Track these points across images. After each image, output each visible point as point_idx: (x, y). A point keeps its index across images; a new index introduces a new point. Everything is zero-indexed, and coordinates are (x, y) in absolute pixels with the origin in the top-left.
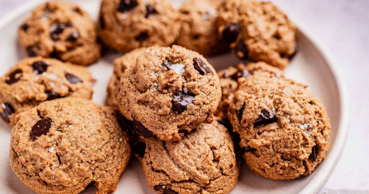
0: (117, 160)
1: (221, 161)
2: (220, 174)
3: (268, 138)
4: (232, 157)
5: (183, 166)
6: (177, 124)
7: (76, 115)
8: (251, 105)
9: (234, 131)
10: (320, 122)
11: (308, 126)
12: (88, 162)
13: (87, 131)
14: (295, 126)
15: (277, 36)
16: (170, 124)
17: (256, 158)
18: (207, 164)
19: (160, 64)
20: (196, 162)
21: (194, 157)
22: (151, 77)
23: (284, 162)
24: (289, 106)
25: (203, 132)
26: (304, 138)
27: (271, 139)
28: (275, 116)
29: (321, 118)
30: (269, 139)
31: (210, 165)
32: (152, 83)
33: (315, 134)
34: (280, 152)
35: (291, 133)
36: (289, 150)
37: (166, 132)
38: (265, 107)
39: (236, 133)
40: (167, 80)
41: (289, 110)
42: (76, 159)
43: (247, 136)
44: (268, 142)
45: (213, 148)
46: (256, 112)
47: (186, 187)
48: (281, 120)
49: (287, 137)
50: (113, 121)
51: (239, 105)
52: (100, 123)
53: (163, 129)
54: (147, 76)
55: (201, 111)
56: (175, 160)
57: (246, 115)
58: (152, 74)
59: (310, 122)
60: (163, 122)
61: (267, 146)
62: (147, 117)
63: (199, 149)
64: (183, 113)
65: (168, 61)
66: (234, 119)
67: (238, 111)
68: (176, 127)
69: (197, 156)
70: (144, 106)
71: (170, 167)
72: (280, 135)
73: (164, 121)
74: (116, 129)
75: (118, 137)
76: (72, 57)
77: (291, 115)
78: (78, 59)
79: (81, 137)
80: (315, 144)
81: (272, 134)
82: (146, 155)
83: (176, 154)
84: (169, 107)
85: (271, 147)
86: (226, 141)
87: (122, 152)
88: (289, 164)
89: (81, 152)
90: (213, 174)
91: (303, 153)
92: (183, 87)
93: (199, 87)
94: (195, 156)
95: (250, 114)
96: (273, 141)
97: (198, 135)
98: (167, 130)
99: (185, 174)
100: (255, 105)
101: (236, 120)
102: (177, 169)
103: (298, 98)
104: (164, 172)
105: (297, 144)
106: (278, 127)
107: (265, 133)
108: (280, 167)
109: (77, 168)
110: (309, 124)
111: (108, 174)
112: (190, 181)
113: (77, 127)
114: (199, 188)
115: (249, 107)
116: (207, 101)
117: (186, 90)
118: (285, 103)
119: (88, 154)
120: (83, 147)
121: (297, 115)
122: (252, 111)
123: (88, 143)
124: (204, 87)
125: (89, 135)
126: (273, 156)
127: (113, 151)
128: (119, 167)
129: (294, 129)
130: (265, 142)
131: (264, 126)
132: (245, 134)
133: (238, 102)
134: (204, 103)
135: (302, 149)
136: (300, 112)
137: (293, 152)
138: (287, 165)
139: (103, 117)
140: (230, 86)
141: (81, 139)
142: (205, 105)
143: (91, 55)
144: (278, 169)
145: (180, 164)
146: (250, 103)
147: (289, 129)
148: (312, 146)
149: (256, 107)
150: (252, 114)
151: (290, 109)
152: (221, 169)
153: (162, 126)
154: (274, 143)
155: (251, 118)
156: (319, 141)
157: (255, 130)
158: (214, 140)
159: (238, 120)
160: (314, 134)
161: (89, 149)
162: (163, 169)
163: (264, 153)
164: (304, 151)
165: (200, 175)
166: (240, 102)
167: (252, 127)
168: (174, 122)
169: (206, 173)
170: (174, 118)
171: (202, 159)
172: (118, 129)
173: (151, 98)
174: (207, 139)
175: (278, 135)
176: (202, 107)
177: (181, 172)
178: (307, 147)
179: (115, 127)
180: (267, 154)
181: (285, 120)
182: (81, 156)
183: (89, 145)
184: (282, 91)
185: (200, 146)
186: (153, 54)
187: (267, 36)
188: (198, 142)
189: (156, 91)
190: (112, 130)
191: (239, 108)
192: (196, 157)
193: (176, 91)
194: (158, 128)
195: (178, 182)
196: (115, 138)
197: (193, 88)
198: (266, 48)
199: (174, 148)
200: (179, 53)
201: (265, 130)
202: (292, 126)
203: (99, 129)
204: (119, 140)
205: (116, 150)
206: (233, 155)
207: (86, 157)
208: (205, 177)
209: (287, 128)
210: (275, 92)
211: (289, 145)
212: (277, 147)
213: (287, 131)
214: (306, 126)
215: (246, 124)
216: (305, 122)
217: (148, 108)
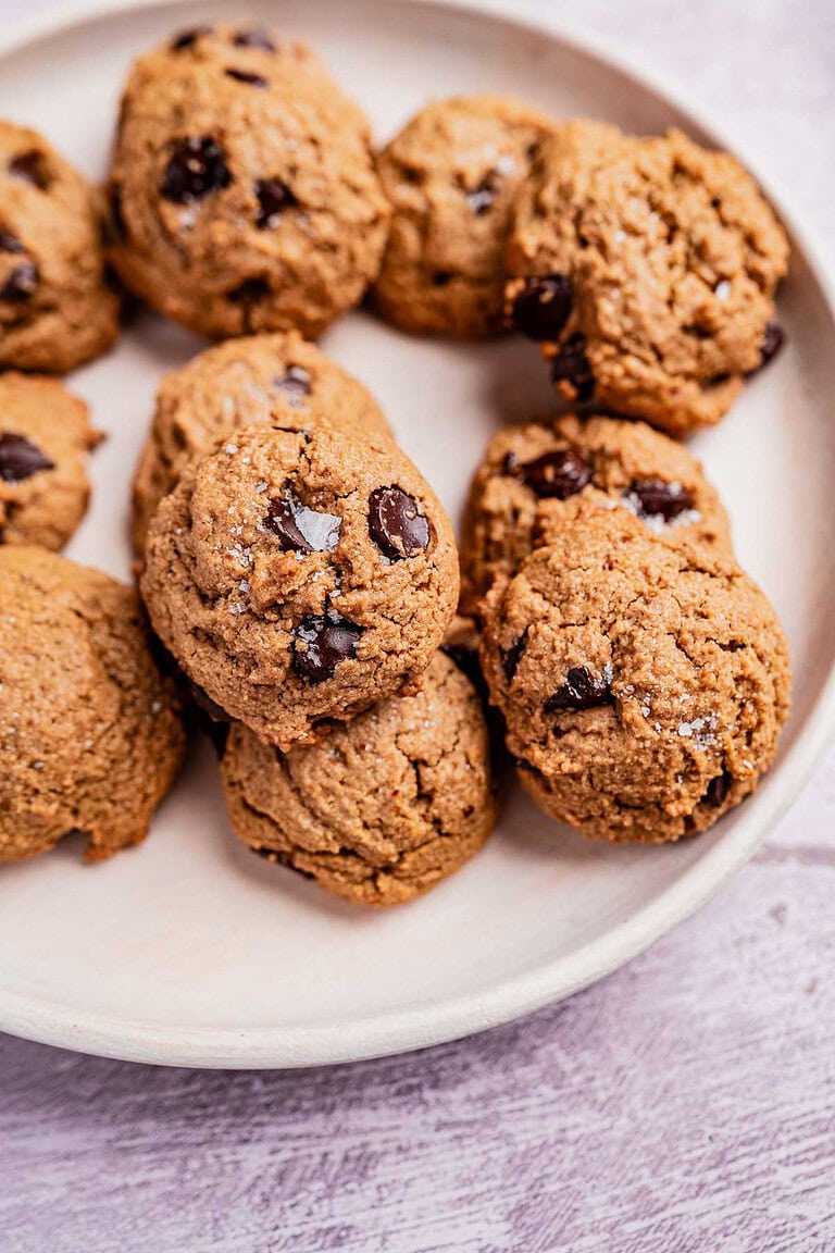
0: (144, 769)
1: (440, 800)
2: (435, 835)
3: (579, 754)
4: (474, 786)
5: (323, 814)
6: (307, 710)
7: (15, 648)
8: (541, 645)
9: (491, 702)
10: (750, 708)
11: (707, 724)
12: (54, 791)
13: (46, 705)
14: (664, 727)
15: (701, 328)
16: (285, 707)
17: (543, 795)
18: (393, 814)
19: (260, 519)
20: (361, 806)
21: (359, 792)
22: (229, 564)
23: (623, 813)
24: (653, 665)
25: (395, 712)
26: (688, 757)
27: (587, 758)
28: (609, 687)
29: (755, 695)
30: (580, 758)
31: (404, 816)
32: (231, 584)
33: (724, 745)
34: (611, 793)
35: (647, 751)
36: (636, 789)
37: (273, 729)
38: (582, 661)
39: (497, 709)
40: (274, 589)
41: (652, 678)
42: (19, 788)
43: (523, 731)
44: (577, 767)
45: (417, 763)
46: (552, 673)
47: (335, 867)
48: (624, 706)
49: (632, 759)
50: (132, 648)
51: (509, 633)
52: (88, 673)
53: (265, 718)
54: (219, 560)
55: (379, 676)
56: (304, 794)
57: (523, 676)
58: (234, 553)
59: (714, 714)
60: (264, 703)
61: (575, 777)
62: (218, 685)
63: (374, 769)
64: (323, 685)
65: (294, 493)
66: (494, 673)
67: (505, 653)
68: (304, 718)
69: (366, 789)
70: (211, 649)
71: (288, 812)
72: (612, 751)
73: (266, 700)
74: (142, 673)
75: (149, 696)
76: (21, 351)
77: (656, 697)
78: (43, 355)
79: (30, 723)
80: (720, 772)
81: (590, 744)
82: (228, 758)
83: (308, 781)
84: (280, 665)
85: (584, 779)
86: (465, 733)
87: (157, 746)
88: (635, 818)
89: (31, 766)
90: (411, 839)
91: (678, 795)
92: (327, 603)
93: (375, 607)
94: (360, 789)
95: (534, 677)
96: (590, 765)
97: (377, 722)
98: (277, 727)
99: (330, 836)
100: (554, 649)
101: (498, 677)
102: (306, 823)
103: (690, 632)
104: (273, 823)
105: (662, 776)
106: (613, 724)
107: (572, 738)
108: (610, 824)
109: (23, 811)
110: (708, 719)
111: (119, 809)
112: (344, 852)
113: (17, 690)
114: (369, 871)
115: (535, 653)
116: (402, 645)
117: (335, 616)
118: (643, 654)
119: (53, 772)
120: (37, 754)
121: (675, 695)
122: (543, 670)
123: (50, 742)
124: (391, 605)
125: (54, 715)
126: (588, 799)
127: (133, 745)
128: (151, 789)
129: (657, 738)
130: (567, 767)
131: (575, 713)
132: (519, 725)
133: (508, 624)
134: (390, 653)
135: (679, 786)
136: (687, 683)
137: (651, 794)
138: (628, 822)
139: (102, 637)
140: (516, 513)
141: (31, 730)
142: (393, 656)
143: (88, 335)
144: (604, 829)
145: (316, 807)
146: (540, 639)
147: (642, 739)
148: (711, 777)
149: (556, 658)
150: (539, 676)
151: (657, 676)
152: (437, 822)
153: (263, 711)
154: (593, 770)
155: (536, 688)
156: (732, 763)
157: (548, 721)
158: (424, 738)
159: (503, 677)
160: (721, 745)
161: (54, 756)
162: (270, 812)
163: (565, 788)
164: (684, 792)
165: (371, 843)
166: (515, 626)
167: (537, 714)
168: (299, 704)
169: (391, 837)
170: (297, 694)
171: (381, 798)
172: (149, 674)
173: (227, 632)
174: (404, 736)
175: (608, 749)
176: (384, 665)
177: (319, 831)
178: (693, 782)
179: (140, 665)
180: (574, 793)
181: (635, 711)
182: (33, 778)
183: (53, 746)
184: (645, 608)
185: (379, 761)
186: (244, 470)
187: (663, 331)
188: (374, 745)
189: (242, 614)
190: (128, 678)
191: (508, 646)
192: (365, 793)
193: (305, 614)
194: (252, 713)
195: (311, 854)
196: (138, 703)
197: (357, 610)
198: (653, 375)
199: (301, 761)
200: (326, 473)
201: (575, 728)
202: (654, 728)
203: (84, 693)
204: (150, 707)
205: (140, 742)
206: (480, 778)
207: (47, 781)
208: (388, 849)
209: (638, 736)
210: (622, 608)
211: (637, 778)
212: (601, 781)
213: (634, 743)
214: (699, 724)
215: (523, 701)
216: (697, 714)
217: (220, 658)
